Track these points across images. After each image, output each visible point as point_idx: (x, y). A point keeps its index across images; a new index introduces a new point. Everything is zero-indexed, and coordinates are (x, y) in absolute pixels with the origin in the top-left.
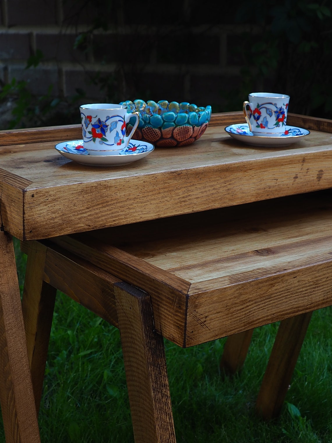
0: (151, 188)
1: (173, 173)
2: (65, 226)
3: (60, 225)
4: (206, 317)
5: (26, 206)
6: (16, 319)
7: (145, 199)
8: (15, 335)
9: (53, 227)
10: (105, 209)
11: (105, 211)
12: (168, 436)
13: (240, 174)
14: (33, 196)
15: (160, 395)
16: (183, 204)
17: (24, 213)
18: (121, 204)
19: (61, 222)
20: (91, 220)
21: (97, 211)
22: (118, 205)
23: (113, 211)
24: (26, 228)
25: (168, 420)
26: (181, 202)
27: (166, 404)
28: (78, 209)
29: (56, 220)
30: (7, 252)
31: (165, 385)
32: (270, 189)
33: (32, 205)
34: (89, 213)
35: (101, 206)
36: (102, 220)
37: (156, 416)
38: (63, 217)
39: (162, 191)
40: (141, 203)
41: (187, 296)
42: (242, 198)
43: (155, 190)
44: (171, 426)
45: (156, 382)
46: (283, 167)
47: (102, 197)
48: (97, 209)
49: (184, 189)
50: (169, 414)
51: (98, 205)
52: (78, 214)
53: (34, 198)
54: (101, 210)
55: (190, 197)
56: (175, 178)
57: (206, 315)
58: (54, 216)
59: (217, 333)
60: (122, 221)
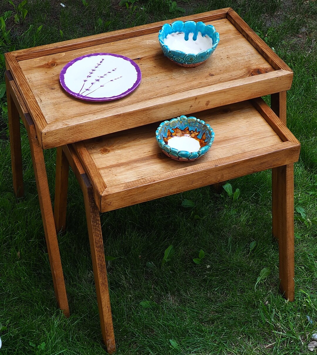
0: (104, 123)
1: (116, 115)
2: (61, 143)
3: (59, 142)
4: (111, 202)
5: (43, 138)
6: (43, 173)
7: (101, 127)
8: (42, 179)
9: (56, 144)
10: (81, 134)
11: (81, 135)
12: (99, 239)
13: (155, 110)
14: (45, 134)
15: (96, 224)
16: (122, 126)
17: (42, 140)
18: (89, 131)
19: (59, 141)
20: (74, 139)
21: (77, 135)
22: (87, 131)
23: (85, 134)
24: (43, 145)
25: (99, 233)
26: (121, 126)
27: (98, 227)
28: (67, 136)
29: (57, 141)
30: (39, 147)
31: (98, 220)
32: (175, 114)
33: (45, 137)
34: (73, 137)
35: (79, 133)
36: (80, 138)
37: (93, 231)
38: (60, 139)
39: (110, 123)
40: (99, 129)
41: (101, 196)
42: (157, 120)
43: (106, 123)
44: (101, 235)
45: (94, 219)
46: (182, 103)
47: (78, 130)
48: (77, 134)
49: (122, 121)
50: (100, 231)
51: (77, 133)
52: (67, 138)
53: (46, 135)
54: (79, 134)
55: (126, 124)
56: (117, 117)
57: (111, 201)
58: (56, 140)
59: (117, 207)
60: (89, 137)
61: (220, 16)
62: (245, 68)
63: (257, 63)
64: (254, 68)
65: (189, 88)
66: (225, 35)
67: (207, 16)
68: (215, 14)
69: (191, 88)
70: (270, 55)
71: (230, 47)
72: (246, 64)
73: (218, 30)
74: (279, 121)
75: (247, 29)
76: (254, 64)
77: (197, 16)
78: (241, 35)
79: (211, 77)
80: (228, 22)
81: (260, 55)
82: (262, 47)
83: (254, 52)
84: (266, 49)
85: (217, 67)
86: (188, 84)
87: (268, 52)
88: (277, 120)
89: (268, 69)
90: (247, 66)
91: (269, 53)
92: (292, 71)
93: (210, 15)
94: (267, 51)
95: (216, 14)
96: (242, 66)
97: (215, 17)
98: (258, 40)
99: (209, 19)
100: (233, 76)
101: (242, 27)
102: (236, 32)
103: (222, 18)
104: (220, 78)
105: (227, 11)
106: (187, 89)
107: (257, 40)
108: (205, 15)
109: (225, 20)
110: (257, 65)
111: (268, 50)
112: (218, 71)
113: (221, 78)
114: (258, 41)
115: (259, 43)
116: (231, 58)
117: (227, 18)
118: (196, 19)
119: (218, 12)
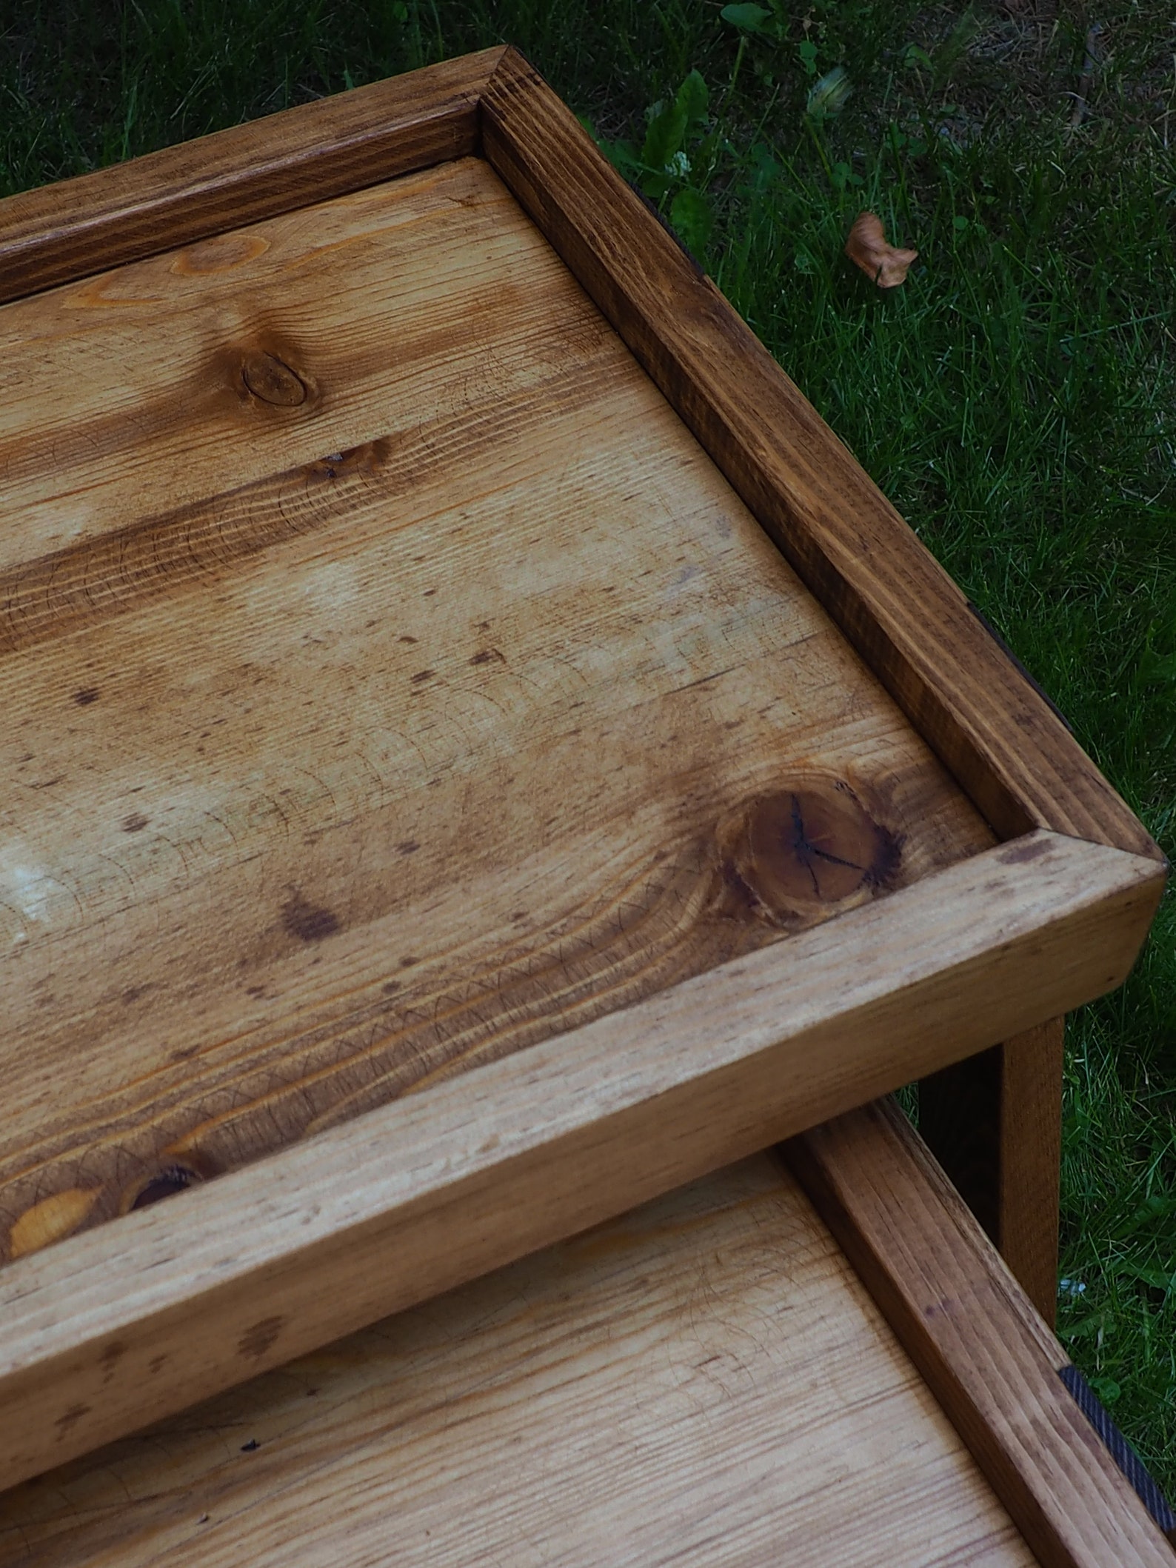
61: (416, 145)
62: (654, 792)
63: (781, 715)
64: (745, 789)
65: (55, 1152)
66: (461, 361)
67: (289, 160)
68: (364, 127)
69: (73, 1143)
70: (907, 626)
71: (511, 516)
72: (665, 733)
73: (395, 303)
74: (1024, 1370)
75: (667, 293)
76: (747, 731)
77: (192, 168)
78: (609, 349)
79: (308, 953)
80: (491, 197)
81: (804, 600)
82: (824, 520)
83: (739, 564)
84: (861, 548)
85: (375, 802)
86: (56, 1085)
87: (878, 584)
88: (1012, 1367)
89: (890, 785)
90: (683, 759)
91: (897, 605)
92: (1146, 852)
93: (314, 150)
94: (874, 567)
95: (370, 133)
96: (630, 759)
97: (371, 160)
98: (779, 435)
99: (307, 180)
100: (539, 915)
101: (616, 270)
102: (568, 310)
103: (432, 163)
104: (393, 962)
105: (482, 83)
106: (39, 1159)
107: (769, 435)
108: (270, 147)
109: (460, 175)
110: (780, 741)
111: (881, 562)
112: (379, 859)
113: (408, 963)
114: (781, 451)
115: (794, 466)
116: (512, 653)
117: (478, 151)
118: (189, 199)
119: (397, 107)
